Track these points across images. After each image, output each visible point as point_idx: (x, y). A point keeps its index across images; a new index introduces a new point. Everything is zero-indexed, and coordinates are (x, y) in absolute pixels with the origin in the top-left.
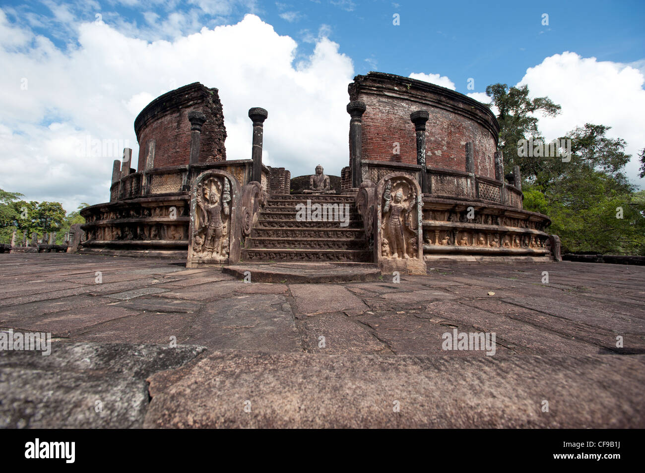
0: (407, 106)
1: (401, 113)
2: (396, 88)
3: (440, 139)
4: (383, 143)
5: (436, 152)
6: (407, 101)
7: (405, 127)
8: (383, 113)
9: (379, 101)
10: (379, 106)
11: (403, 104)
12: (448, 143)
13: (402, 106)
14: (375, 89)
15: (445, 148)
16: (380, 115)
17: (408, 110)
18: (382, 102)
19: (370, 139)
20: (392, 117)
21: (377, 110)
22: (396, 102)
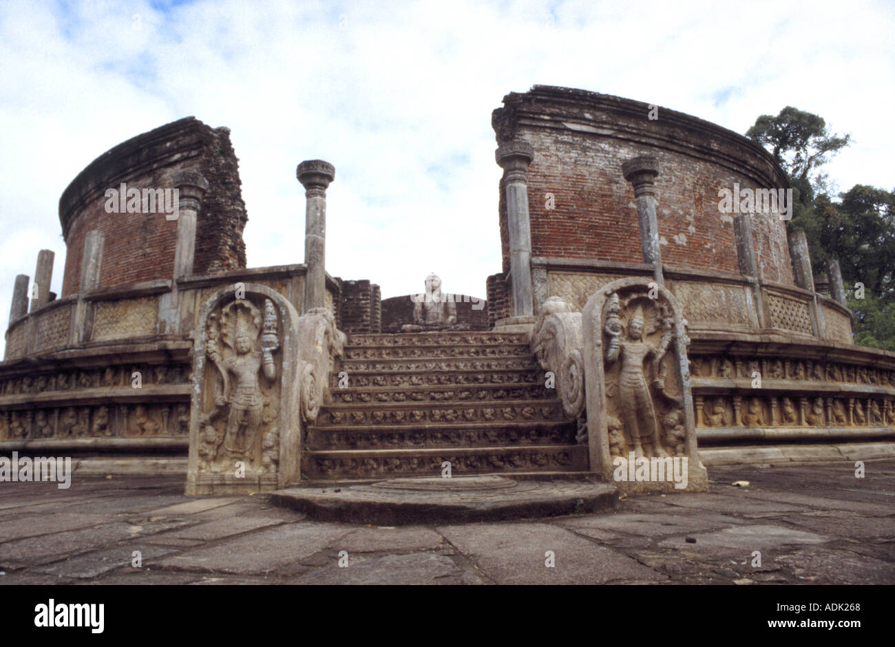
0: (611, 149)
1: (601, 164)
2: (587, 116)
3: (681, 213)
4: (569, 223)
5: (676, 237)
6: (611, 141)
7: (611, 190)
8: (565, 163)
9: (556, 142)
10: (557, 150)
11: (603, 145)
12: (697, 219)
13: (603, 150)
14: (546, 117)
15: (692, 229)
16: (560, 167)
17: (614, 156)
18: (564, 143)
19: (543, 217)
20: (585, 171)
21: (554, 158)
22: (588, 143)
